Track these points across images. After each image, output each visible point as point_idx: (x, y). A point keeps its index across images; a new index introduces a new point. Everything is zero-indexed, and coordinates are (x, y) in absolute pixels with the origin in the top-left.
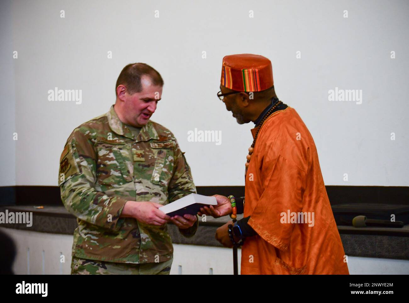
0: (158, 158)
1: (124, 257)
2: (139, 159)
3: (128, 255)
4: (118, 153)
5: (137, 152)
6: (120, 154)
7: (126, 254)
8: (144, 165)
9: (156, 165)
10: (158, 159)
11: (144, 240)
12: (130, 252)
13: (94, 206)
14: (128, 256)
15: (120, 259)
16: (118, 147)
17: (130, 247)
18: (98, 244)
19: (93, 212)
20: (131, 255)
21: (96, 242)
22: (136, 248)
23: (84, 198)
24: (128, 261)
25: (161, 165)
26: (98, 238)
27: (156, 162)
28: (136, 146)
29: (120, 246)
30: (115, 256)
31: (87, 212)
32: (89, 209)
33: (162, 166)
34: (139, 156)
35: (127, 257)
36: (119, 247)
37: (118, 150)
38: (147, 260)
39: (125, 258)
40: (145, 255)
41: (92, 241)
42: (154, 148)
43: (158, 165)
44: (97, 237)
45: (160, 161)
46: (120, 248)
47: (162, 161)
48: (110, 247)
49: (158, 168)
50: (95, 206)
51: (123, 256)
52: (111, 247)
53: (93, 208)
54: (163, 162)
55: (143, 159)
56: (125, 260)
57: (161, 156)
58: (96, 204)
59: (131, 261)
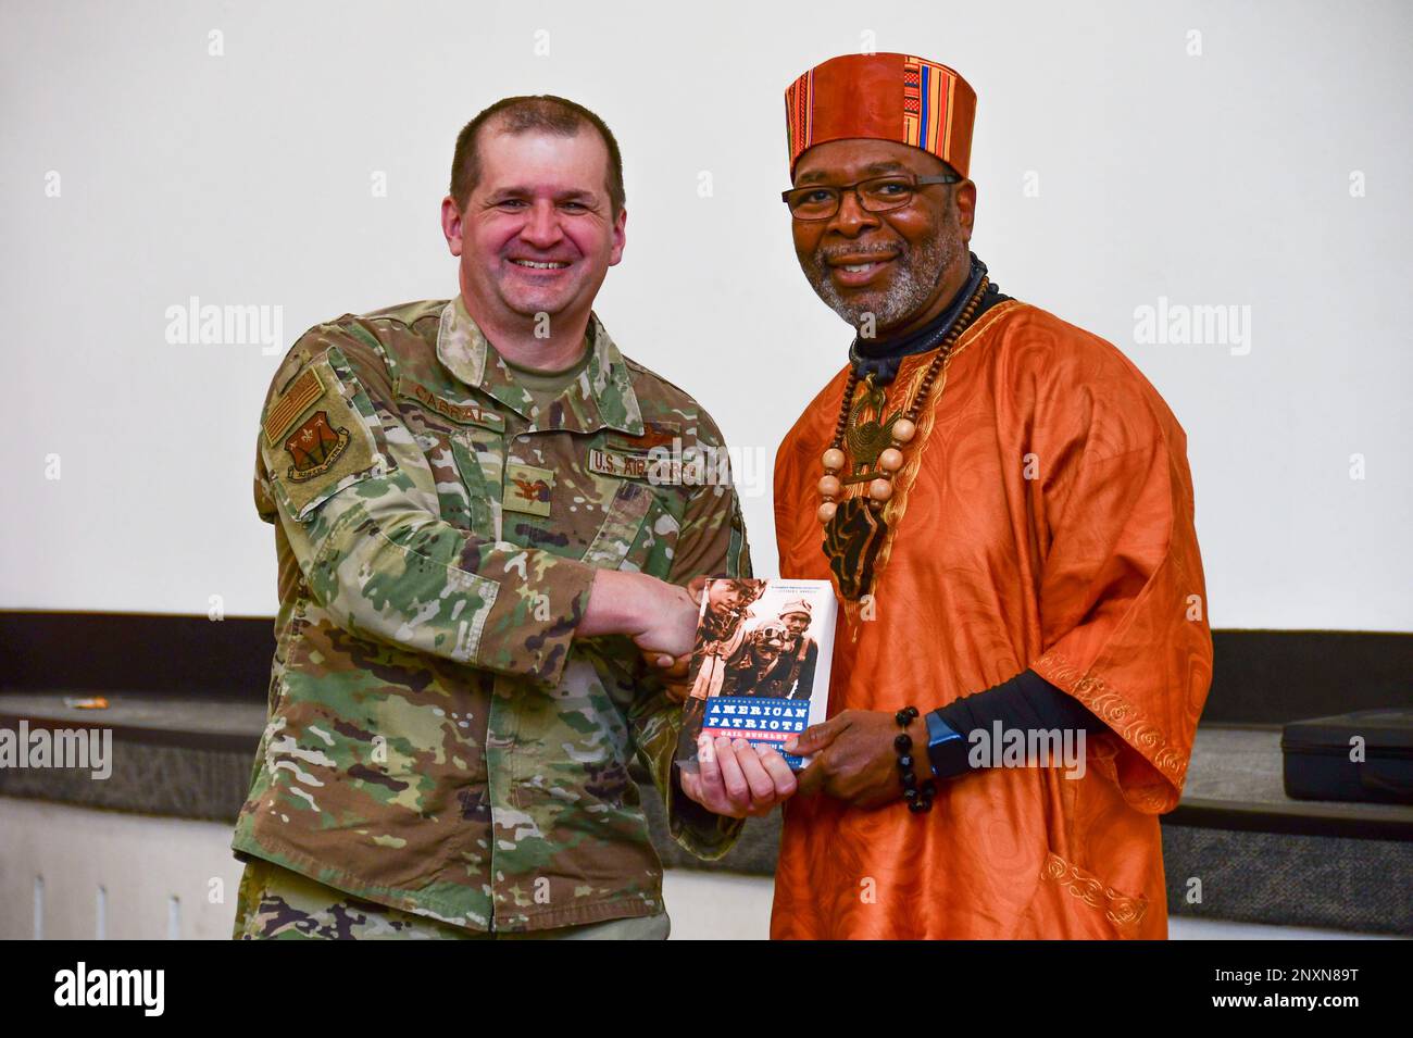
0: (611, 513)
1: (411, 889)
2: (523, 504)
3: (426, 882)
4: (468, 460)
5: (524, 476)
6: (477, 467)
7: (421, 876)
8: (541, 531)
9: (595, 542)
10: (614, 519)
11: (509, 834)
12: (438, 874)
13: (466, 577)
14: (426, 886)
15: (394, 893)
16: (471, 437)
17: (445, 852)
18: (316, 808)
19: (461, 604)
20: (442, 887)
21: (310, 798)
22: (470, 863)
23: (421, 551)
24: (426, 907)
25: (618, 544)
26: (322, 784)
27: (602, 529)
28: (530, 446)
29: (405, 838)
30: (375, 874)
31: (434, 607)
32: (445, 594)
33: (623, 550)
34: (527, 491)
35: (421, 888)
36: (400, 843)
37: (472, 449)
38: (527, 919)
39: (413, 893)
40: (522, 897)
41: (295, 790)
42: (601, 475)
43: (606, 544)
44: (319, 778)
45: (617, 529)
46: (402, 849)
47: (627, 528)
48: (363, 832)
49: (605, 555)
50: (469, 579)
51: (405, 882)
52: (367, 836)
53: (462, 590)
54: (630, 537)
55: (543, 508)
56: (412, 900)
57: (629, 507)
58: (474, 570)
59: (436, 911)
